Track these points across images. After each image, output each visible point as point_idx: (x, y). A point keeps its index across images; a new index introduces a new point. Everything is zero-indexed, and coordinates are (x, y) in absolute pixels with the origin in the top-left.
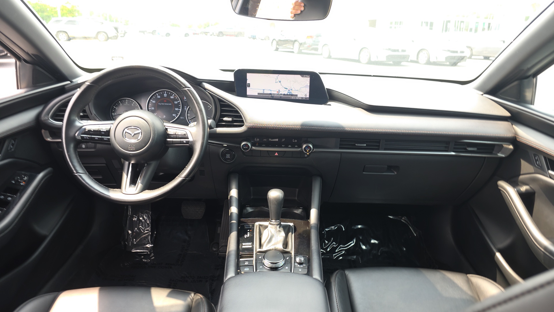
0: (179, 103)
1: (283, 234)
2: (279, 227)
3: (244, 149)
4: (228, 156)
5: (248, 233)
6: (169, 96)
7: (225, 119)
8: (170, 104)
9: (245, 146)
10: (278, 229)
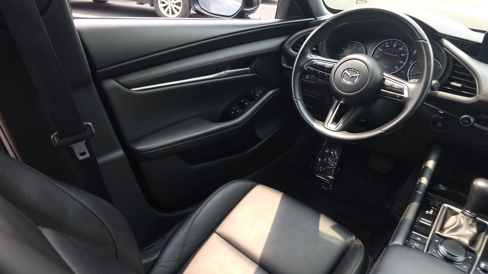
0: (405, 57)
1: (474, 230)
2: (473, 221)
3: (463, 123)
4: (440, 124)
5: (432, 210)
6: (398, 46)
7: (453, 83)
8: (396, 55)
9: (466, 120)
10: (470, 222)
